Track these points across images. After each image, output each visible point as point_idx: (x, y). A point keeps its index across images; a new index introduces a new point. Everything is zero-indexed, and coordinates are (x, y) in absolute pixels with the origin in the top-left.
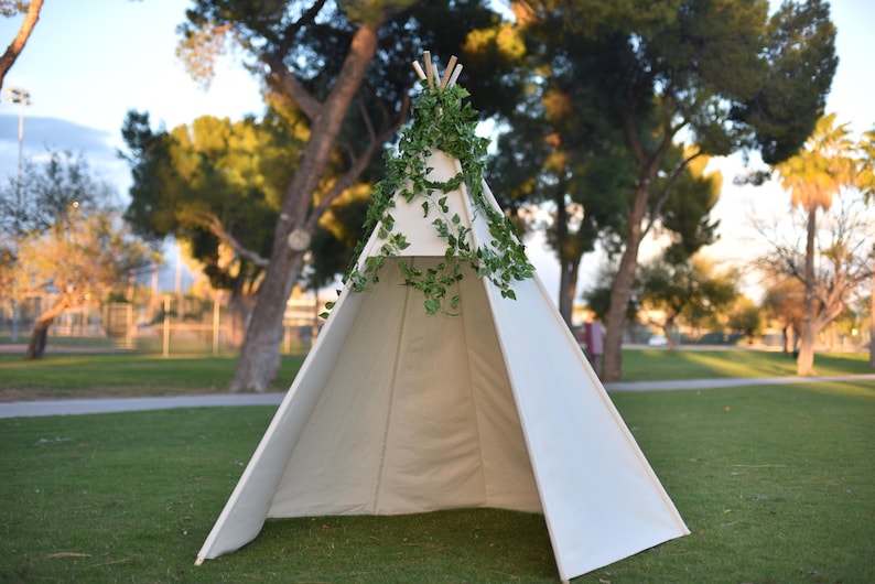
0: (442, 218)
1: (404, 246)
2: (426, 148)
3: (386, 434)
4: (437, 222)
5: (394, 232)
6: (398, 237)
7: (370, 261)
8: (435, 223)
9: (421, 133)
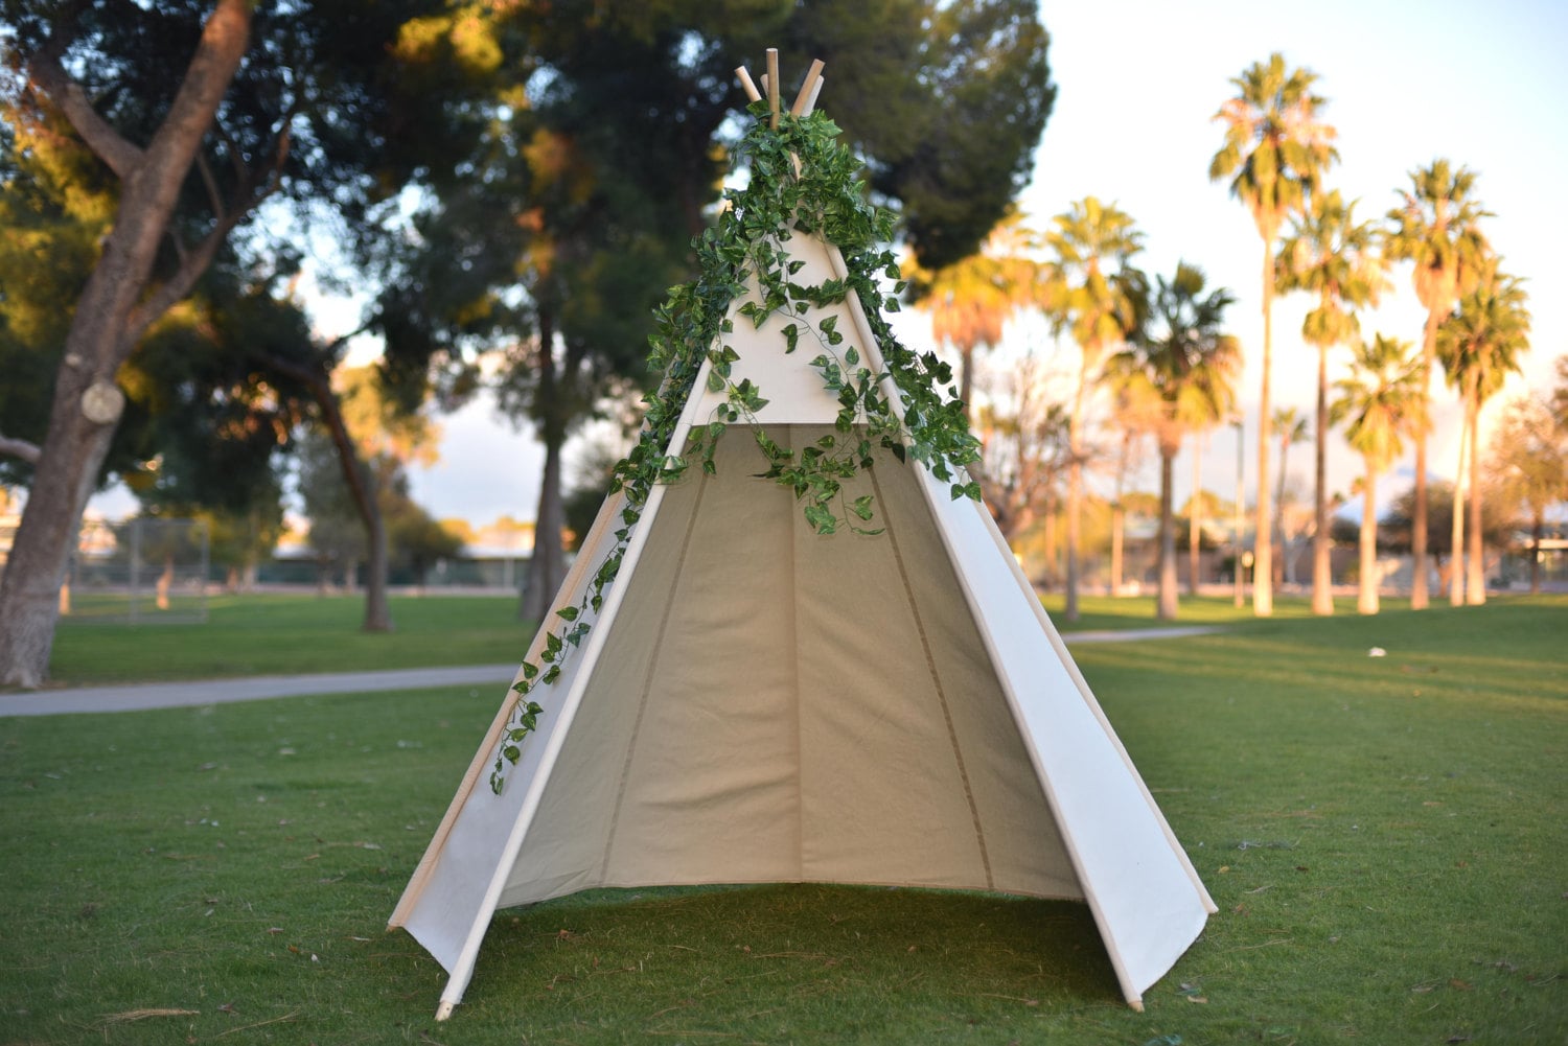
0: (828, 355)
1: (757, 405)
2: (781, 226)
3: (634, 738)
4: (820, 361)
5: (735, 379)
6: (745, 387)
7: (697, 432)
8: (816, 363)
9: (766, 198)
